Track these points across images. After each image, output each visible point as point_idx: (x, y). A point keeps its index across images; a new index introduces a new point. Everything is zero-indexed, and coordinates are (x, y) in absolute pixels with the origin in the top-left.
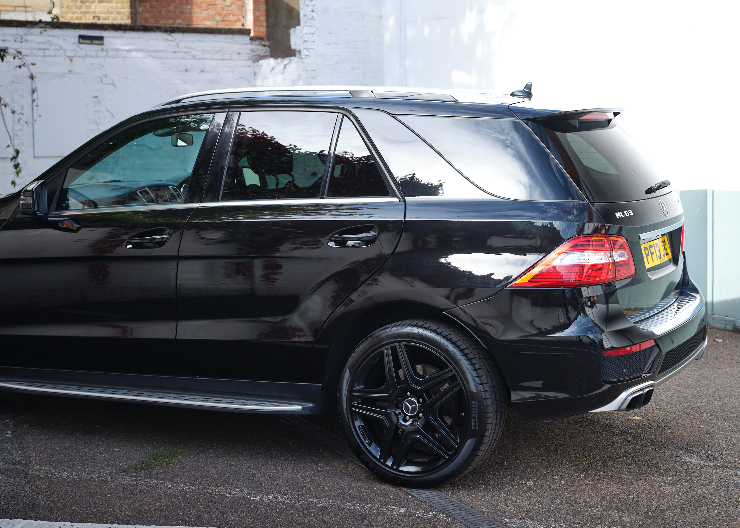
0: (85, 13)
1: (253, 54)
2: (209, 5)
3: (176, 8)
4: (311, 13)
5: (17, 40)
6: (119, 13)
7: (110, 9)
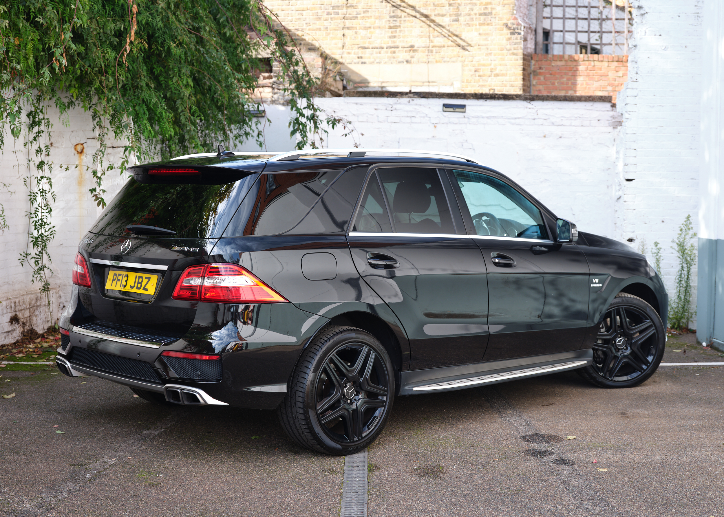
0: (482, 86)
1: (614, 121)
2: (601, 76)
3: (568, 79)
4: (635, 75)
5: (388, 109)
6: (512, 86)
7: (504, 82)
